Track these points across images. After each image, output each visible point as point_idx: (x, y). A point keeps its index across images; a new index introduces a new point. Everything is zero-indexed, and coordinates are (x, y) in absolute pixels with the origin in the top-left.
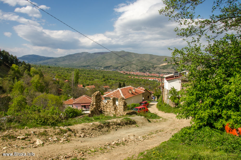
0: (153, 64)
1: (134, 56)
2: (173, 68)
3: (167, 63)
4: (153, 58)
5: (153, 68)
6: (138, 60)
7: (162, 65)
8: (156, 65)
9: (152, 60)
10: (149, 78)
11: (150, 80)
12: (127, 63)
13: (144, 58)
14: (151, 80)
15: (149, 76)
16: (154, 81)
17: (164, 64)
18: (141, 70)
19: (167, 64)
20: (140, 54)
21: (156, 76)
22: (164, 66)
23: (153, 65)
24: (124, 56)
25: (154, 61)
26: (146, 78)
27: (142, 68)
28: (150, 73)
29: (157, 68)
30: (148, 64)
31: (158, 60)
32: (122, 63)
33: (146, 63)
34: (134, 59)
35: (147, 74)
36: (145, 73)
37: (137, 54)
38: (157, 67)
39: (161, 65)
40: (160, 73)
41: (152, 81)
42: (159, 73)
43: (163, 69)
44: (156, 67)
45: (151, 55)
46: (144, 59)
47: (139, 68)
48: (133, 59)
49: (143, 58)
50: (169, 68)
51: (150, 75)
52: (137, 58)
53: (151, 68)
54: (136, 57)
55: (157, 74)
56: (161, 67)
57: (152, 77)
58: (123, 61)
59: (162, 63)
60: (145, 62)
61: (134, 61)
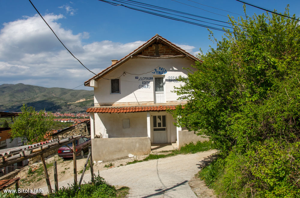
0: (65, 100)
1: (37, 91)
3: (86, 99)
5: (66, 106)
6: (45, 96)
7: (79, 101)
8: (71, 102)
9: (64, 96)
10: (60, 119)
11: (62, 121)
12: (27, 100)
13: (53, 93)
14: (64, 121)
15: (60, 117)
16: (68, 123)
17: (81, 100)
18: (49, 109)
19: (84, 100)
20: (47, 88)
21: (71, 117)
22: (82, 102)
23: (66, 103)
24: (22, 91)
25: (67, 96)
26: (57, 119)
27: (51, 107)
28: (63, 113)
29: (72, 106)
30: (59, 102)
31: (73, 96)
32: (20, 102)
33: (56, 99)
34: (38, 95)
35: (57, 115)
36: (55, 113)
37: (43, 88)
38: (72, 104)
39: (77, 102)
40: (76, 113)
41: (66, 123)
42: (74, 113)
43: (80, 106)
44: (70, 105)
45: (62, 89)
46: (53, 95)
48: (36, 95)
49: (51, 94)
50: (88, 105)
51: (62, 115)
52: (43, 94)
53: (63, 107)
54: (41, 92)
55: (72, 114)
56: (78, 105)
57: (65, 117)
58: (22, 98)
59: (78, 99)
61: (37, 97)
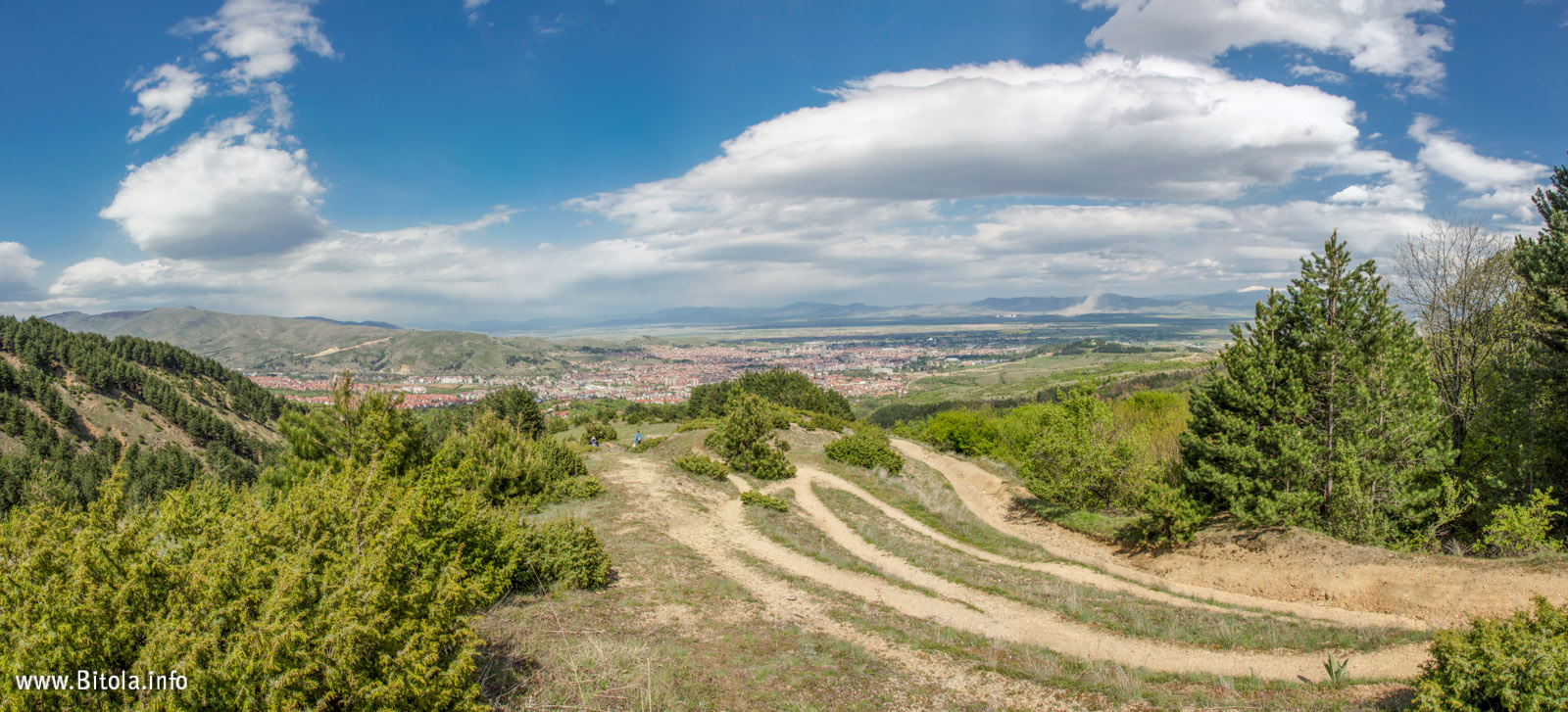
0: (285, 346)
1: (225, 324)
2: (356, 360)
4: (284, 330)
5: (291, 359)
6: (244, 336)
7: (325, 353)
9: (281, 336)
17: (331, 351)
18: (260, 367)
19: (337, 349)
22: (332, 356)
25: (288, 337)
27: (261, 361)
30: (274, 349)
37: (235, 317)
39: (321, 354)
44: (310, 360)
45: (275, 319)
46: (258, 332)
47: (252, 362)
48: (225, 333)
49: (255, 330)
52: (238, 330)
53: (286, 362)
54: (232, 326)
56: (324, 360)
59: (320, 347)
60: (266, 342)
61: (231, 339)
